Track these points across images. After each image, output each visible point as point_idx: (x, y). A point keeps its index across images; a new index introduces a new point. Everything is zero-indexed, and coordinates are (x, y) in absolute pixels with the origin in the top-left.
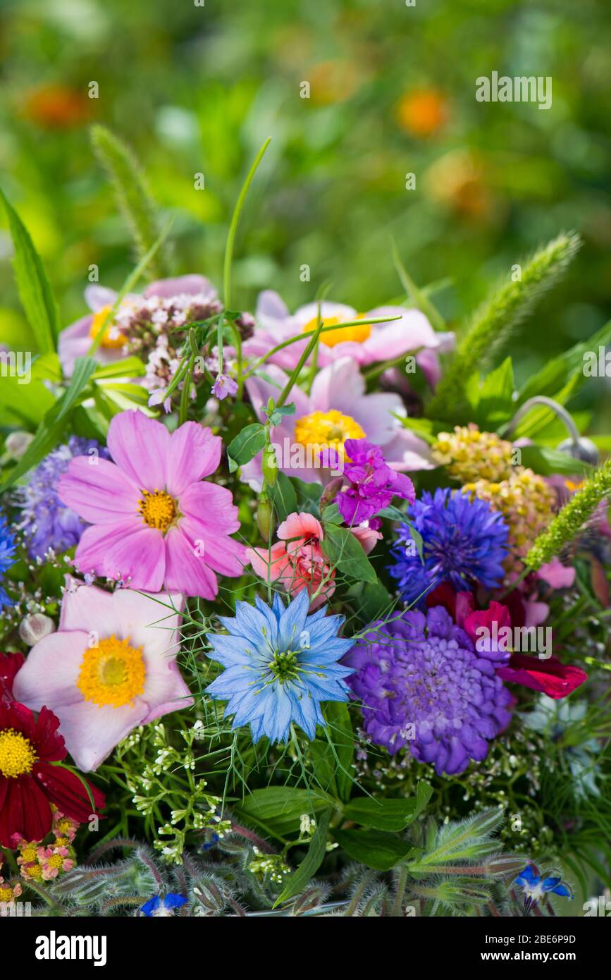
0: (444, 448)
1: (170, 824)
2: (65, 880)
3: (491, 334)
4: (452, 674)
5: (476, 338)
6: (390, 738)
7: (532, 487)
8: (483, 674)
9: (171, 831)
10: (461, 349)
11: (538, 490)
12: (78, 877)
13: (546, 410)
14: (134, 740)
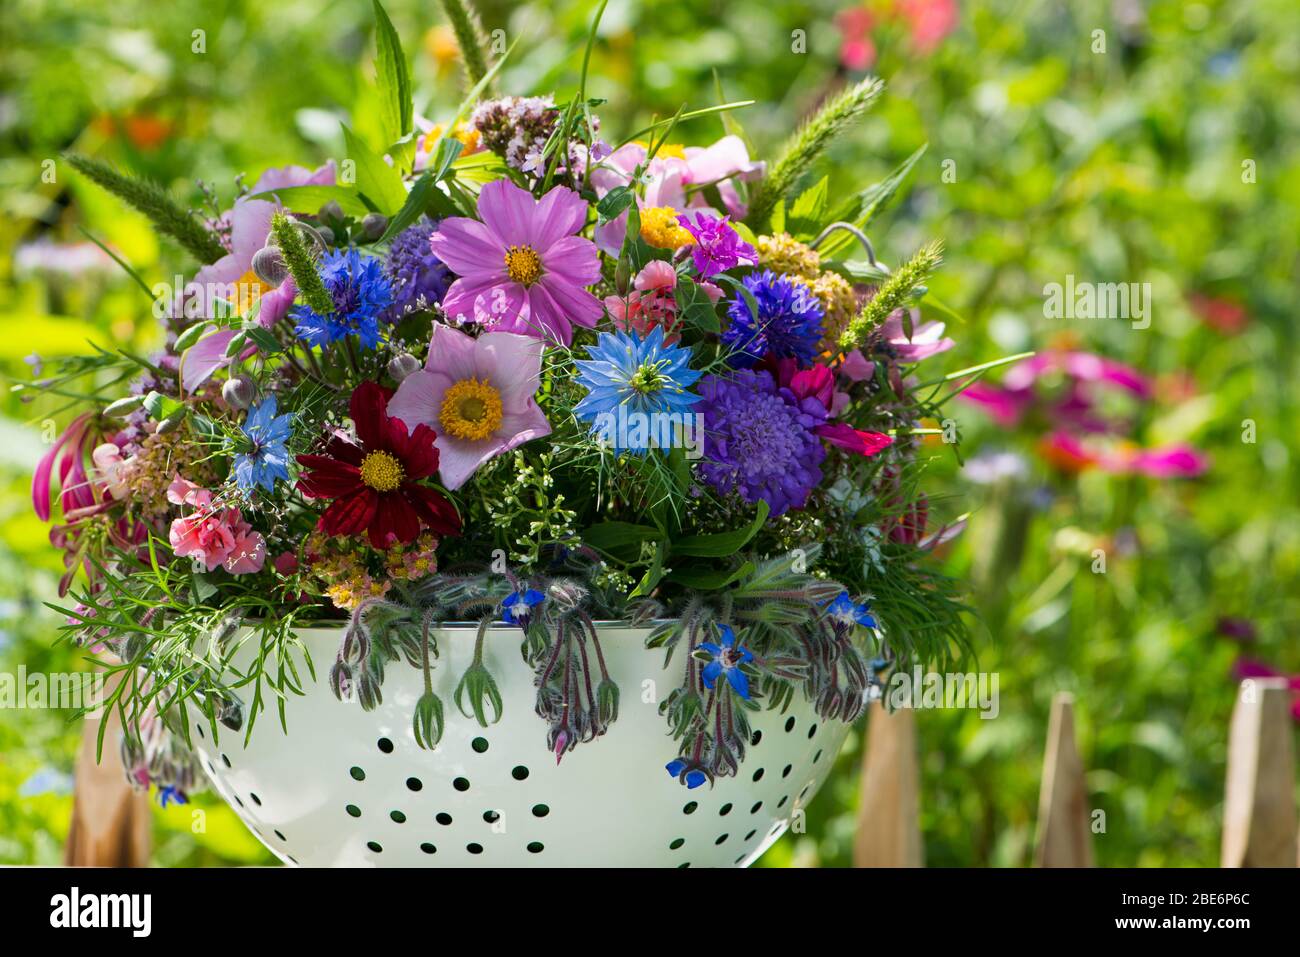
0: (764, 248)
1: (528, 535)
2: (428, 584)
3: (799, 162)
4: (780, 424)
5: (786, 164)
6: (721, 479)
7: (839, 290)
8: (805, 429)
9: (529, 542)
10: (773, 173)
11: (845, 291)
12: (440, 581)
13: (848, 234)
14: (493, 465)
